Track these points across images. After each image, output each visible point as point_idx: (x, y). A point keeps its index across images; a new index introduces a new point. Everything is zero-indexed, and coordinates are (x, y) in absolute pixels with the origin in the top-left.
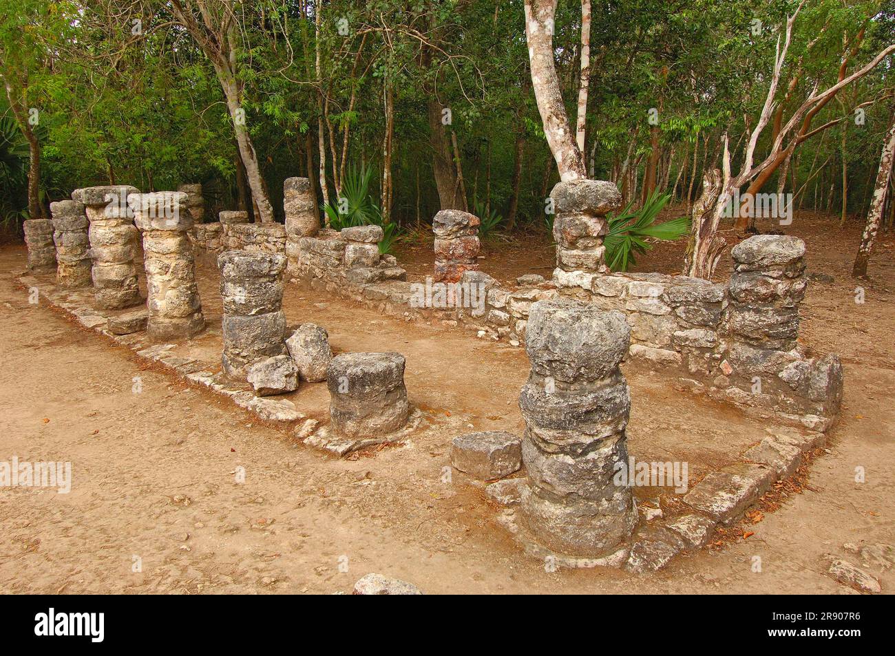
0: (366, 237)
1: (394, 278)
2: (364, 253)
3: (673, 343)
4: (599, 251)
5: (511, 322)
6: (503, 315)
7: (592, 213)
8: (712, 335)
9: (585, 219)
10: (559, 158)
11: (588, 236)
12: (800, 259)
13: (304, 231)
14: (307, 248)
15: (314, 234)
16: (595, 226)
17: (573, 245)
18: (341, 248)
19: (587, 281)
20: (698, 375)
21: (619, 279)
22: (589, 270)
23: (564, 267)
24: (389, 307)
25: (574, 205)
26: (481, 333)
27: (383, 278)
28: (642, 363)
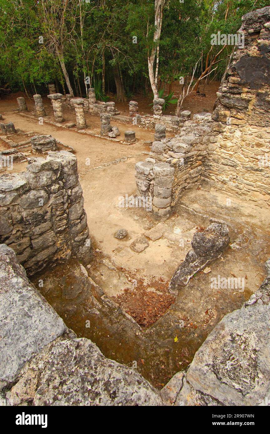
0: (112, 105)
1: (118, 114)
2: (111, 109)
3: (172, 128)
4: (161, 112)
5: (145, 124)
6: (144, 123)
7: (160, 105)
8: (177, 127)
9: (159, 106)
10: (154, 92)
11: (159, 109)
12: (190, 115)
13: (94, 102)
14: (96, 107)
15: (96, 103)
16: (161, 107)
17: (157, 111)
18: (106, 107)
19: (159, 117)
20: (175, 133)
21: (164, 117)
22: (160, 115)
23: (155, 115)
24: (119, 121)
25: (157, 103)
26: (140, 127)
27: (116, 114)
28: (167, 131)
